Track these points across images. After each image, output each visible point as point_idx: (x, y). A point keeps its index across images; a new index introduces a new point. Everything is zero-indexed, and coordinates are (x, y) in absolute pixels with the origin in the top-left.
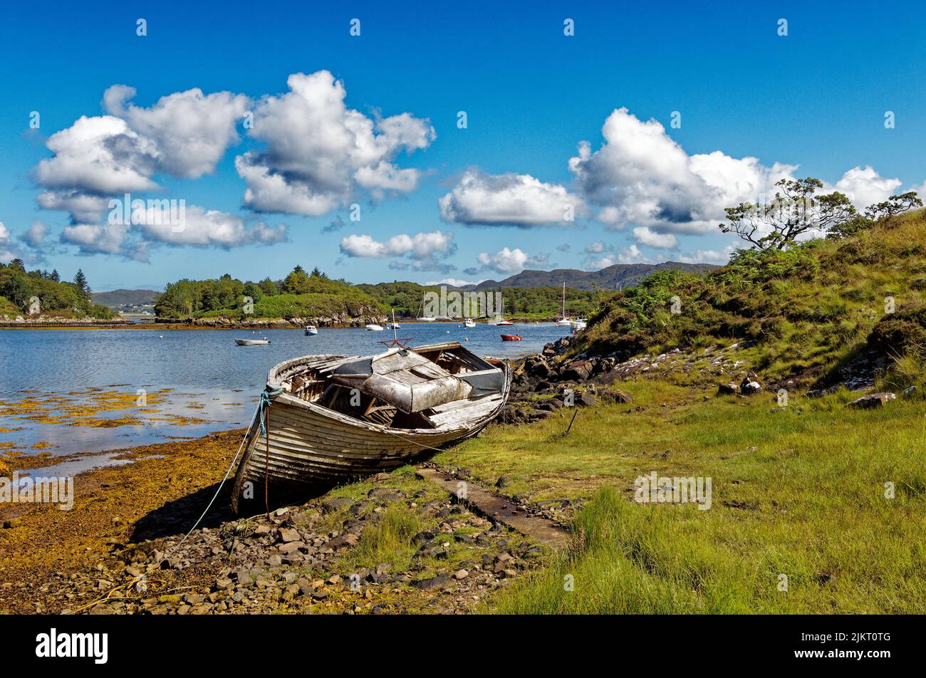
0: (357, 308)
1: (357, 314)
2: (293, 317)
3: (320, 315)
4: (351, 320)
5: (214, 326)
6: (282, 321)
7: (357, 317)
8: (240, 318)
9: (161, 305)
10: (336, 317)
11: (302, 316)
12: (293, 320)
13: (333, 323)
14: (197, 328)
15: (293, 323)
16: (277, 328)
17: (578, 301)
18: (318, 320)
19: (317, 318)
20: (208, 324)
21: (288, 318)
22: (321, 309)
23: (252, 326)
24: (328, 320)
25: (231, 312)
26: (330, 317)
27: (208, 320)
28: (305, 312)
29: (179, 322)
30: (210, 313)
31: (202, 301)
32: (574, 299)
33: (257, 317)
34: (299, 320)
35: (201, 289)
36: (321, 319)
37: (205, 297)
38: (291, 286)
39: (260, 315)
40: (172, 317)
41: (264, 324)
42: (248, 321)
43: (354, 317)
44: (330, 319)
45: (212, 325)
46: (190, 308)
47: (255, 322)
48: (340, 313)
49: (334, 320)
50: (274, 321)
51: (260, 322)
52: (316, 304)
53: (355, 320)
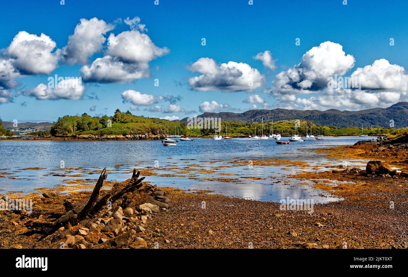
0: (156, 130)
1: (156, 133)
2: (127, 135)
3: (139, 134)
4: (154, 136)
5: (88, 139)
6: (122, 136)
7: (156, 134)
8: (100, 135)
9: (57, 128)
10: (147, 135)
11: (131, 134)
12: (127, 136)
13: (146, 137)
14: (80, 140)
15: (127, 137)
16: (120, 140)
17: (243, 128)
18: (139, 136)
19: (138, 135)
20: (84, 138)
21: (124, 135)
22: (139, 130)
23: (108, 139)
24: (143, 136)
25: (95, 132)
26: (144, 135)
27: (85, 136)
28: (132, 132)
29: (68, 137)
30: (84, 132)
31: (76, 126)
32: (240, 127)
33: (109, 135)
34: (129, 136)
35: (75, 121)
36: (140, 135)
37: (78, 124)
38: (117, 119)
39: (111, 133)
40: (63, 134)
41: (114, 138)
42: (105, 136)
43: (155, 134)
44: (144, 136)
45: (86, 139)
46: (72, 130)
47: (109, 137)
48: (149, 133)
49: (146, 136)
50: (118, 136)
51: (111, 137)
52: (137, 128)
53: (156, 136)
